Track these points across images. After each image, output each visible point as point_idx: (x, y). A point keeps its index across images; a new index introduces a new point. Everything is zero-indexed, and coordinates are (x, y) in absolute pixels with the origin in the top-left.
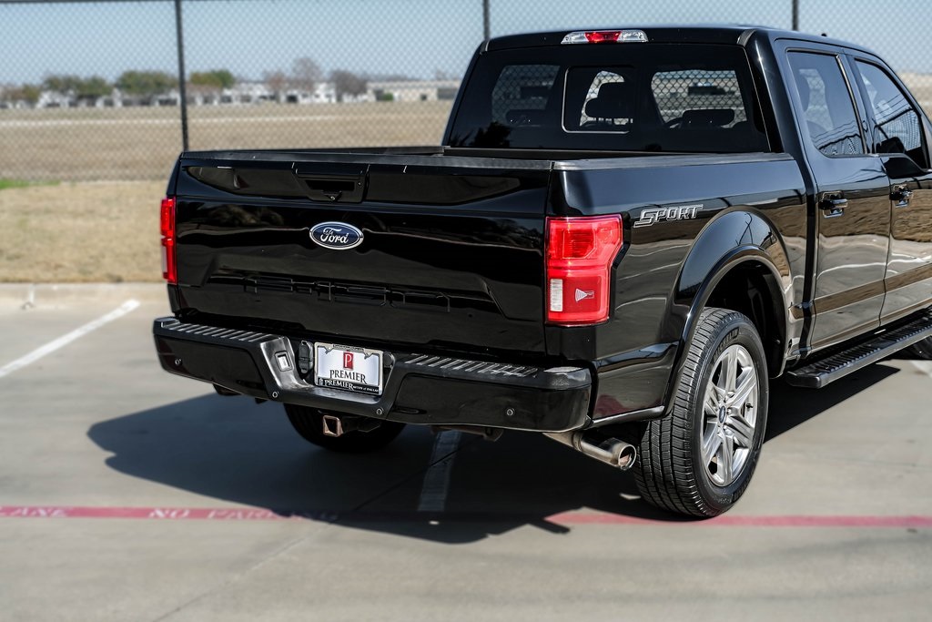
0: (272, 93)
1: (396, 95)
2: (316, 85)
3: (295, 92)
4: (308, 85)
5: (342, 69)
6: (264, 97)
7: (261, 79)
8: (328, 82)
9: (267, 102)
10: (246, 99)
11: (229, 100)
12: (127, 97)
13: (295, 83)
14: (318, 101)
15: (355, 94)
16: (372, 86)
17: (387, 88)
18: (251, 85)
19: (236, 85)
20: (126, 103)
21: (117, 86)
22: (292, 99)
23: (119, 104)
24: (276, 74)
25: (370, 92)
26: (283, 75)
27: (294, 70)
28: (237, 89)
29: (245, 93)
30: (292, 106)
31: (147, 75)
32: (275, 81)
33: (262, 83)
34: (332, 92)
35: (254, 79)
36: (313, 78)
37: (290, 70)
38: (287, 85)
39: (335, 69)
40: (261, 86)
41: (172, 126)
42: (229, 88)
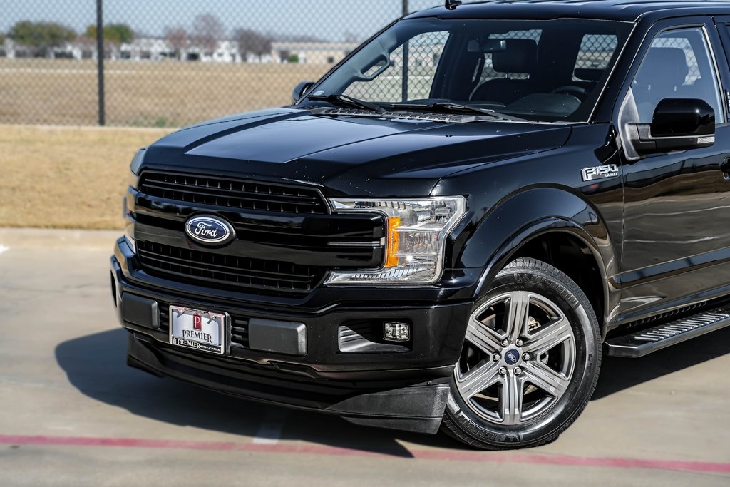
0: (173, 50)
1: (301, 55)
2: (220, 43)
3: (196, 50)
4: (210, 43)
5: (246, 28)
6: (164, 54)
7: (163, 35)
8: (230, 41)
9: (168, 59)
10: (146, 55)
11: (126, 55)
12: (19, 48)
13: (198, 40)
14: (219, 60)
15: (259, 54)
16: (275, 46)
17: (293, 49)
18: (152, 41)
19: (136, 41)
20: (19, 55)
21: (10, 36)
22: (193, 57)
23: (11, 55)
24: (178, 31)
25: (273, 52)
26: (185, 32)
27: (196, 28)
28: (138, 45)
29: (145, 49)
30: (193, 63)
31: (41, 26)
32: (176, 38)
33: (164, 39)
34: (234, 51)
35: (156, 35)
36: (216, 36)
37: (192, 28)
38: (188, 42)
39: (238, 28)
40: (160, 41)
41: (89, 76)
42: (129, 43)
